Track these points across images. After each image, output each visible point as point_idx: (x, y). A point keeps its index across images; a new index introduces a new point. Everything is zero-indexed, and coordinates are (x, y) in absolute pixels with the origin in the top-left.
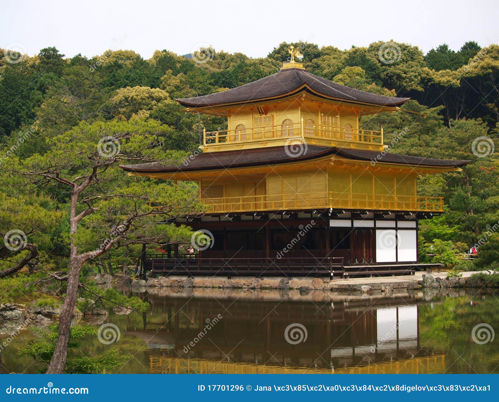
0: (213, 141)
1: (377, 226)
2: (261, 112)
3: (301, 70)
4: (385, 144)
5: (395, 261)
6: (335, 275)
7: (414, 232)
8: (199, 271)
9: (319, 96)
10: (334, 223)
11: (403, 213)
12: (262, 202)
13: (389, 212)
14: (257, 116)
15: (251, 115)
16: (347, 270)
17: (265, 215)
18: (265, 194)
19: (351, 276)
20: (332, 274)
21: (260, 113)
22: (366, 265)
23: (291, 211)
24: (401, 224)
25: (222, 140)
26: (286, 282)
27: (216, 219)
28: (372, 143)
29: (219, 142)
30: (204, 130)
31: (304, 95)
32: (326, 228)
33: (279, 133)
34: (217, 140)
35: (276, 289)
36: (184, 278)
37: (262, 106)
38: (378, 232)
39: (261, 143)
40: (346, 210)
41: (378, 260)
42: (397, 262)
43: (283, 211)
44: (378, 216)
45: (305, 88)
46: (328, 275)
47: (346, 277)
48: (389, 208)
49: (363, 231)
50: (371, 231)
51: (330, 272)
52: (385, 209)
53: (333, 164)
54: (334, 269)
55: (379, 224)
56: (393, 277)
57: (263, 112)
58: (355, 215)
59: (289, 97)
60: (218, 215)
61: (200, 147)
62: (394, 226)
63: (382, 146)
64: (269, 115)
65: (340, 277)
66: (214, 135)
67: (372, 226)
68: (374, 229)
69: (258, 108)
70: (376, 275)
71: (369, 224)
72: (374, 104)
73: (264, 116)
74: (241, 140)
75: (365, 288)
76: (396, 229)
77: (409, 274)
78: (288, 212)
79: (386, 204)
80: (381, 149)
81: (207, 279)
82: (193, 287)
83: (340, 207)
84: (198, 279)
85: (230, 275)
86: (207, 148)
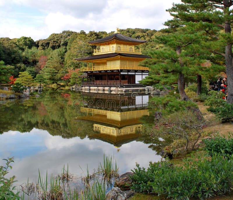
3: (119, 33)
4: (141, 52)
6: (120, 87)
10: (122, 73)
14: (107, 46)
15: (105, 45)
16: (125, 86)
17: (106, 71)
18: (106, 65)
24: (143, 74)
27: (96, 72)
28: (137, 52)
30: (94, 49)
31: (115, 40)
32: (120, 74)
34: (97, 52)
35: (107, 90)
36: (88, 87)
37: (107, 43)
38: (136, 75)
40: (124, 70)
41: (136, 83)
44: (136, 71)
45: (115, 38)
48: (139, 69)
49: (131, 75)
55: (136, 73)
58: (129, 71)
60: (96, 71)
61: (93, 54)
62: (141, 74)
64: (109, 45)
65: (122, 87)
66: (96, 50)
68: (135, 75)
71: (134, 73)
76: (142, 75)
79: (137, 68)
80: (140, 54)
81: (93, 87)
82: (90, 90)
83: (122, 69)
84: (91, 88)
85: (98, 87)
86: (95, 54)
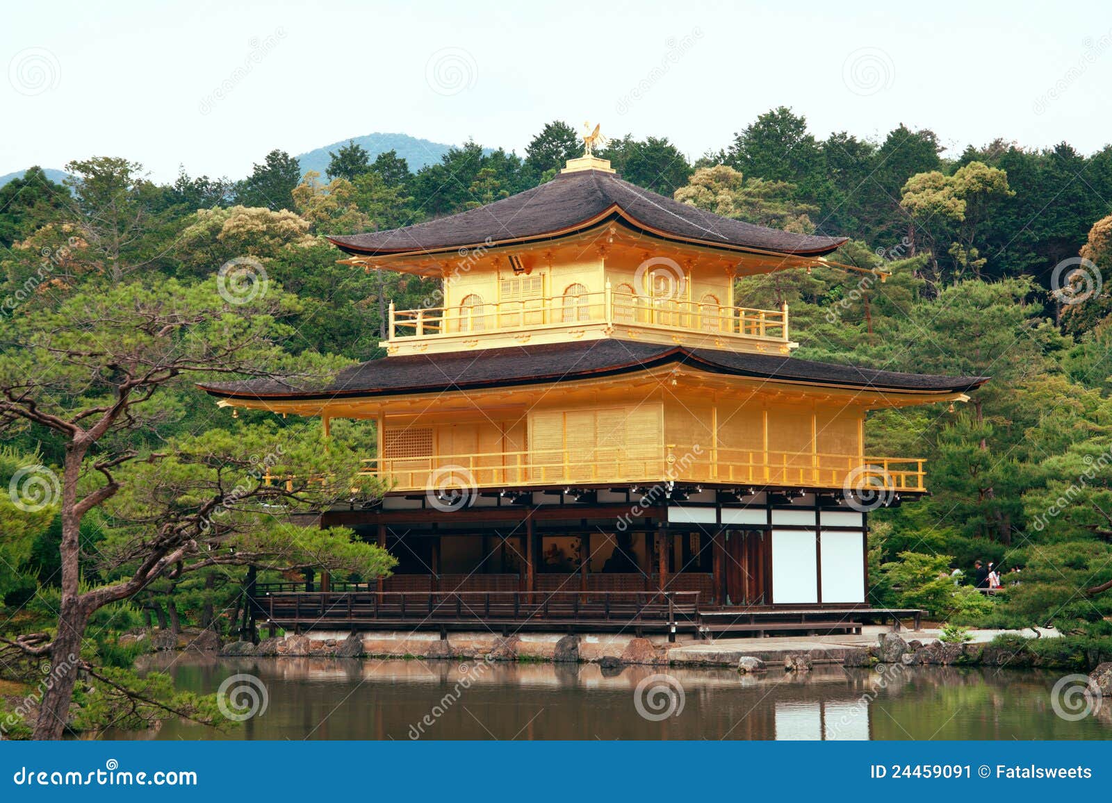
0: (411, 330)
1: (775, 522)
2: (517, 267)
3: (606, 174)
4: (791, 339)
5: (815, 601)
6: (681, 631)
7: (859, 536)
8: (374, 621)
9: (647, 233)
10: (677, 515)
11: (833, 495)
12: (519, 466)
13: (802, 492)
14: (509, 276)
15: (496, 273)
16: (707, 620)
17: (524, 496)
18: (526, 449)
19: (716, 635)
20: (673, 630)
21: (515, 270)
22: (751, 609)
23: (582, 486)
24: (828, 519)
25: (431, 328)
26: (570, 646)
27: (417, 504)
28: (763, 337)
29: (425, 332)
30: (391, 306)
31: (613, 230)
32: (660, 525)
33: (557, 315)
34: (419, 330)
35: (547, 661)
36: (342, 637)
37: (519, 253)
38: (776, 536)
39: (516, 335)
40: (706, 486)
41: (778, 598)
42: (819, 605)
43: (566, 486)
44: (777, 498)
45: (615, 216)
46: (664, 631)
47: (704, 636)
48: (803, 483)
49: (742, 532)
50: (761, 532)
51: (668, 623)
52: (792, 484)
53: (674, 382)
54: (678, 617)
55: (779, 517)
56: (813, 637)
57: (523, 267)
58: (726, 496)
59: (579, 235)
60: (421, 495)
61: (381, 345)
62: (813, 523)
63: (786, 343)
64: (535, 273)
65: (690, 637)
66: (413, 318)
67: (764, 521)
68: (768, 529)
69: (510, 257)
70: (772, 633)
71: (757, 517)
72: (769, 249)
73: (524, 275)
74: (473, 329)
75: (747, 663)
76: (818, 529)
77: (849, 631)
78: (575, 489)
79: (793, 473)
80: (784, 352)
81: (393, 637)
82: (362, 656)
83: (691, 478)
84: (373, 640)
85: (445, 631)
86: (397, 347)
